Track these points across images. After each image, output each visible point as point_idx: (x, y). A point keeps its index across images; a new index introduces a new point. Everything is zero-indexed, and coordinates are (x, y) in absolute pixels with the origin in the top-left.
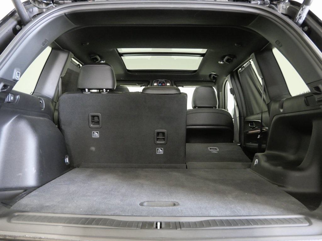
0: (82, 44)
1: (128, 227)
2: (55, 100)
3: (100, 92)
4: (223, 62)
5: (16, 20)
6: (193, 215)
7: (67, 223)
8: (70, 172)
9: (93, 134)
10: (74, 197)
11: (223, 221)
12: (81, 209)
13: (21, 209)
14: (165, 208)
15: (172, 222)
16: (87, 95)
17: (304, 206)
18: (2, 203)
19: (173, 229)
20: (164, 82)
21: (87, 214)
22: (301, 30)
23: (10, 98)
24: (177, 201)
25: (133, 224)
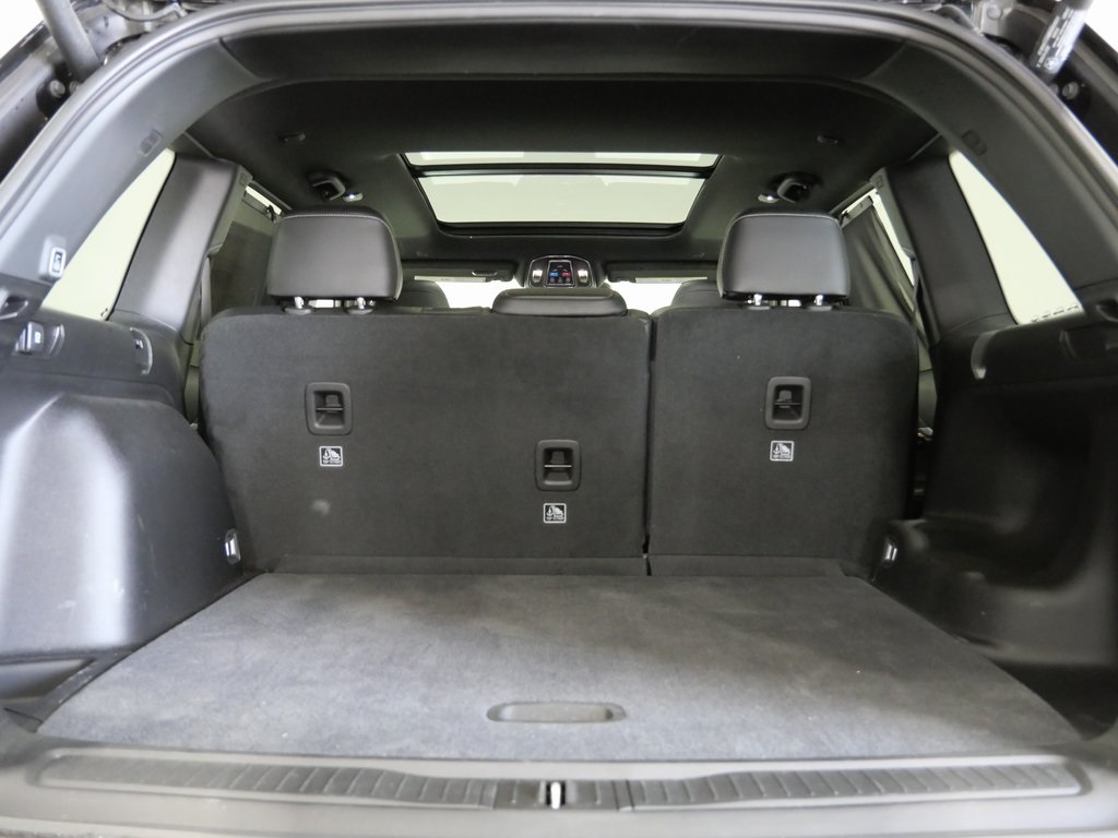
0: (281, 139)
1: (451, 800)
2: (190, 337)
3: (344, 310)
4: (775, 196)
5: (49, 60)
6: (673, 757)
7: (239, 787)
8: (244, 589)
9: (323, 454)
10: (257, 689)
11: (781, 780)
12: (285, 735)
13: (74, 734)
14: (575, 728)
15: (603, 784)
16: (299, 318)
17: (1060, 718)
18: (7, 710)
19: (604, 807)
20: (566, 266)
21: (303, 752)
22: (1055, 96)
23: (33, 337)
24: (618, 701)
25: (465, 789)
